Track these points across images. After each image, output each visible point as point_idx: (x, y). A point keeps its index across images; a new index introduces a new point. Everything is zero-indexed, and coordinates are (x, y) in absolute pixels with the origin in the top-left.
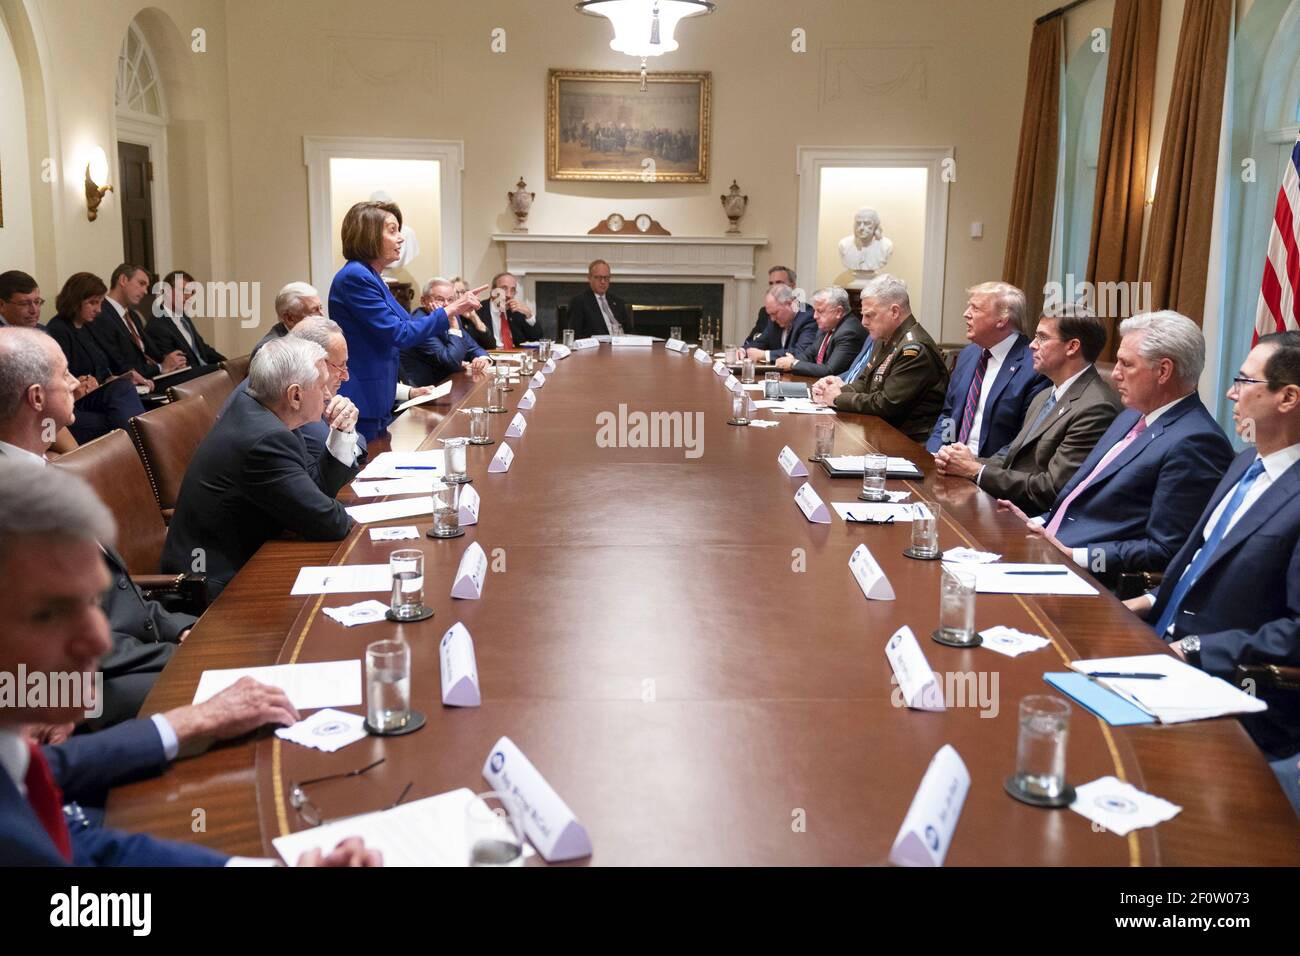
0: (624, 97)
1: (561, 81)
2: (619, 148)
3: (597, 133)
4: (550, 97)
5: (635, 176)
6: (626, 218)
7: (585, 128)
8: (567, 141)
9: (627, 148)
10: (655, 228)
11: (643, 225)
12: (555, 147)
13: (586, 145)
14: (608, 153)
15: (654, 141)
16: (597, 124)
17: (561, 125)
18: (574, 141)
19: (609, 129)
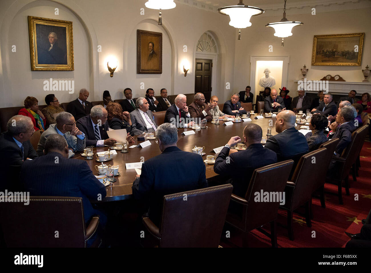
0: (336, 42)
1: (317, 39)
2: (333, 56)
3: (327, 52)
4: (314, 43)
5: (337, 64)
6: (332, 76)
7: (323, 51)
8: (318, 55)
9: (335, 56)
10: (341, 79)
11: (337, 78)
12: (314, 56)
13: (323, 56)
14: (330, 58)
15: (344, 54)
16: (327, 50)
17: (317, 51)
18: (320, 55)
19: (330, 51)
